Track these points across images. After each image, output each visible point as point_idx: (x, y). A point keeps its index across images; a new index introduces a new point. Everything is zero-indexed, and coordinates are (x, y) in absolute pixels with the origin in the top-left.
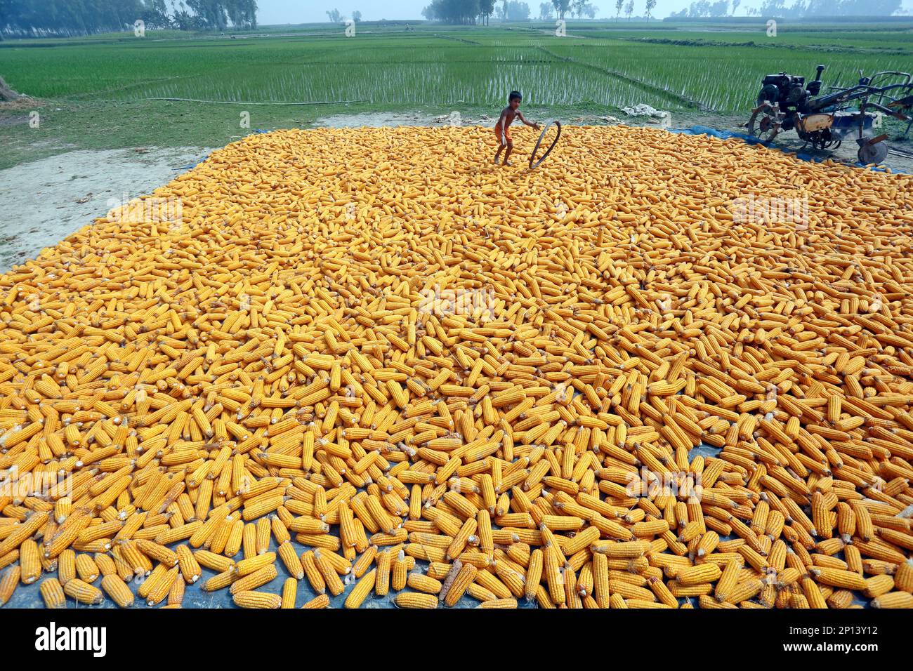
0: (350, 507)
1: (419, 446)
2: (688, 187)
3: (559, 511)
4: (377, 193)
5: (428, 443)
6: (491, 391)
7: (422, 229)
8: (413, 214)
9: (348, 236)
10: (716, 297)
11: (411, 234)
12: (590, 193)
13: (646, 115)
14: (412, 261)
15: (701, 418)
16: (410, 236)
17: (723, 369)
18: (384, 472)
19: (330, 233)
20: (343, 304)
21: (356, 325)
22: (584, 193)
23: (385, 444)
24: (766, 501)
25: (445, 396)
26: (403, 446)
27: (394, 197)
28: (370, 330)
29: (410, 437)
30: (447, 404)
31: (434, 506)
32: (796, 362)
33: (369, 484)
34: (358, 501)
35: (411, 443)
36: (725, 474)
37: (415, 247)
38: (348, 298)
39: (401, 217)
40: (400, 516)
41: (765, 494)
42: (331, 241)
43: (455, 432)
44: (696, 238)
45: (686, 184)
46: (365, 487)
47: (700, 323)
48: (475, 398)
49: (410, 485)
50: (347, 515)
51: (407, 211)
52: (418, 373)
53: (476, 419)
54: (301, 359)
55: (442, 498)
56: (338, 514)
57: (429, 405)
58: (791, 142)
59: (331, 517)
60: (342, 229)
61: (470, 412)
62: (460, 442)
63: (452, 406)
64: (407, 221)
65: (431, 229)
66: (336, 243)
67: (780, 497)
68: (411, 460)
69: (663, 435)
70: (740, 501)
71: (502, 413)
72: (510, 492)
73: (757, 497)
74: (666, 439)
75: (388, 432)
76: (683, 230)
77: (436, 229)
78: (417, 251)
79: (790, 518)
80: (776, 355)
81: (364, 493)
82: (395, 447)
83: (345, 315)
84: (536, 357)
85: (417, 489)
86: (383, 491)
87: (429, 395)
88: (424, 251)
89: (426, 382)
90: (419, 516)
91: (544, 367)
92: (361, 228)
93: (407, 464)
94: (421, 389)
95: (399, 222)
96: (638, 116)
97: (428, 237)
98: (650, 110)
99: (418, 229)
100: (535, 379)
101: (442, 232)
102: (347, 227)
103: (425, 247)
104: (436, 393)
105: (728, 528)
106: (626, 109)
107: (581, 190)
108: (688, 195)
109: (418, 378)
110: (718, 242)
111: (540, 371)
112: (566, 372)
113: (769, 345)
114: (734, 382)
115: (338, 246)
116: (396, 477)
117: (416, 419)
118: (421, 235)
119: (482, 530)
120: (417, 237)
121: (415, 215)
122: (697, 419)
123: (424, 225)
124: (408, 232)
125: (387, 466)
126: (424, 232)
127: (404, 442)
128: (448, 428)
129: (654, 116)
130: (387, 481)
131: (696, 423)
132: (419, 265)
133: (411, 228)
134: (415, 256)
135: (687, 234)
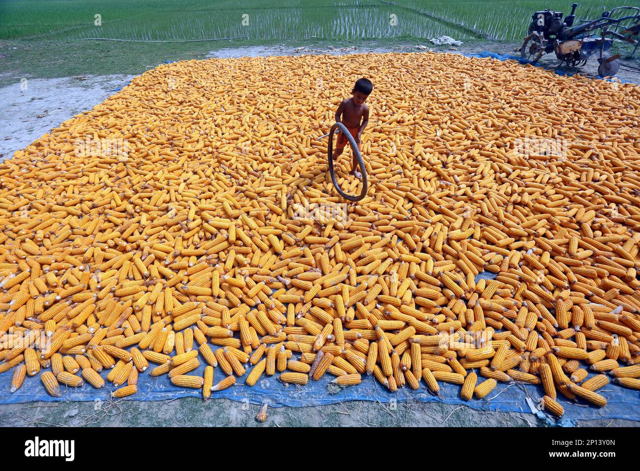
0: (247, 320)
1: (292, 278)
2: (477, 95)
3: (387, 317)
4: (255, 104)
5: (298, 276)
6: (341, 240)
7: (288, 129)
8: (282, 119)
9: (236, 136)
10: (495, 172)
11: (281, 133)
12: (408, 101)
13: (448, 44)
14: (283, 152)
15: (484, 254)
16: (280, 135)
17: (499, 221)
18: (269, 296)
19: (223, 134)
20: (235, 184)
21: (245, 198)
22: (403, 101)
23: (268, 277)
24: (526, 306)
25: (308, 244)
26: (281, 278)
27: (268, 107)
28: (254, 201)
29: (285, 272)
30: (310, 249)
31: (304, 317)
32: (549, 215)
33: (259, 304)
34: (252, 315)
35: (286, 276)
36: (499, 290)
37: (284, 142)
38: (238, 179)
39: (273, 121)
40: (281, 324)
41: (525, 302)
42: (224, 140)
43: (316, 268)
44: (482, 131)
45: (476, 94)
46: (256, 306)
47: (484, 190)
48: (329, 245)
49: (286, 304)
50: (245, 325)
51: (278, 117)
52: (289, 229)
53: (330, 259)
54: (207, 222)
55: (309, 311)
56: (239, 324)
57: (298, 250)
58: (551, 62)
59: (234, 326)
60: (231, 131)
61: (326, 255)
62: (320, 274)
63: (314, 250)
64: (278, 124)
65: (295, 129)
66: (228, 141)
67: (535, 304)
68: (287, 288)
69: (458, 266)
70: (509, 307)
71: (348, 254)
72: (355, 306)
73: (520, 304)
74: (460, 268)
75: (270, 269)
76: (473, 126)
77: (299, 129)
78: (285, 145)
79: (541, 316)
80: (536, 211)
81: (255, 310)
82: (275, 279)
83: (237, 191)
84: (371, 216)
85: (291, 306)
86: (268, 308)
87: (297, 244)
88: (290, 145)
89: (295, 235)
90: (294, 324)
91: (377, 223)
92: (245, 130)
93: (284, 290)
94: (292, 240)
95: (272, 125)
96: (442, 45)
97: (293, 135)
98: (451, 40)
99: (286, 130)
100: (370, 231)
101: (302, 131)
102: (235, 130)
103: (291, 142)
104: (302, 242)
105: (501, 325)
106: (433, 40)
107: (401, 99)
108: (477, 101)
109: (290, 233)
110: (497, 134)
111: (374, 225)
112: (392, 225)
113: (531, 204)
114: (507, 229)
115: (229, 143)
116: (277, 299)
117: (289, 260)
118: (288, 134)
119: (336, 331)
120: (285, 135)
121: (283, 120)
122: (481, 255)
123: (290, 127)
124: (279, 132)
125: (271, 292)
126: (290, 131)
127: (281, 276)
128: (311, 266)
129: (453, 45)
130: (271, 302)
131: (481, 257)
132: (288, 155)
133: (281, 129)
134: (285, 149)
135: (476, 129)
